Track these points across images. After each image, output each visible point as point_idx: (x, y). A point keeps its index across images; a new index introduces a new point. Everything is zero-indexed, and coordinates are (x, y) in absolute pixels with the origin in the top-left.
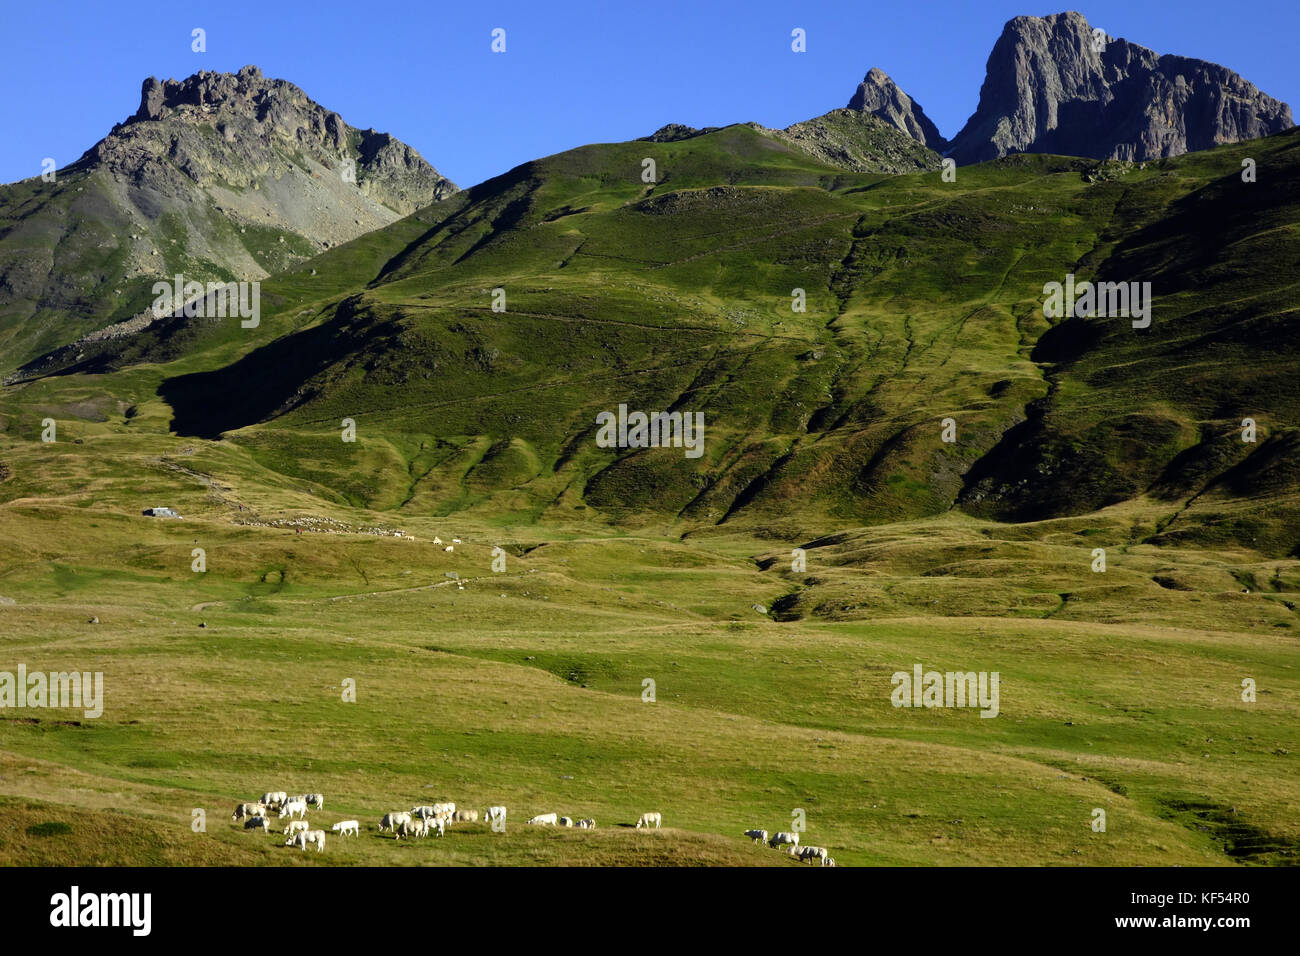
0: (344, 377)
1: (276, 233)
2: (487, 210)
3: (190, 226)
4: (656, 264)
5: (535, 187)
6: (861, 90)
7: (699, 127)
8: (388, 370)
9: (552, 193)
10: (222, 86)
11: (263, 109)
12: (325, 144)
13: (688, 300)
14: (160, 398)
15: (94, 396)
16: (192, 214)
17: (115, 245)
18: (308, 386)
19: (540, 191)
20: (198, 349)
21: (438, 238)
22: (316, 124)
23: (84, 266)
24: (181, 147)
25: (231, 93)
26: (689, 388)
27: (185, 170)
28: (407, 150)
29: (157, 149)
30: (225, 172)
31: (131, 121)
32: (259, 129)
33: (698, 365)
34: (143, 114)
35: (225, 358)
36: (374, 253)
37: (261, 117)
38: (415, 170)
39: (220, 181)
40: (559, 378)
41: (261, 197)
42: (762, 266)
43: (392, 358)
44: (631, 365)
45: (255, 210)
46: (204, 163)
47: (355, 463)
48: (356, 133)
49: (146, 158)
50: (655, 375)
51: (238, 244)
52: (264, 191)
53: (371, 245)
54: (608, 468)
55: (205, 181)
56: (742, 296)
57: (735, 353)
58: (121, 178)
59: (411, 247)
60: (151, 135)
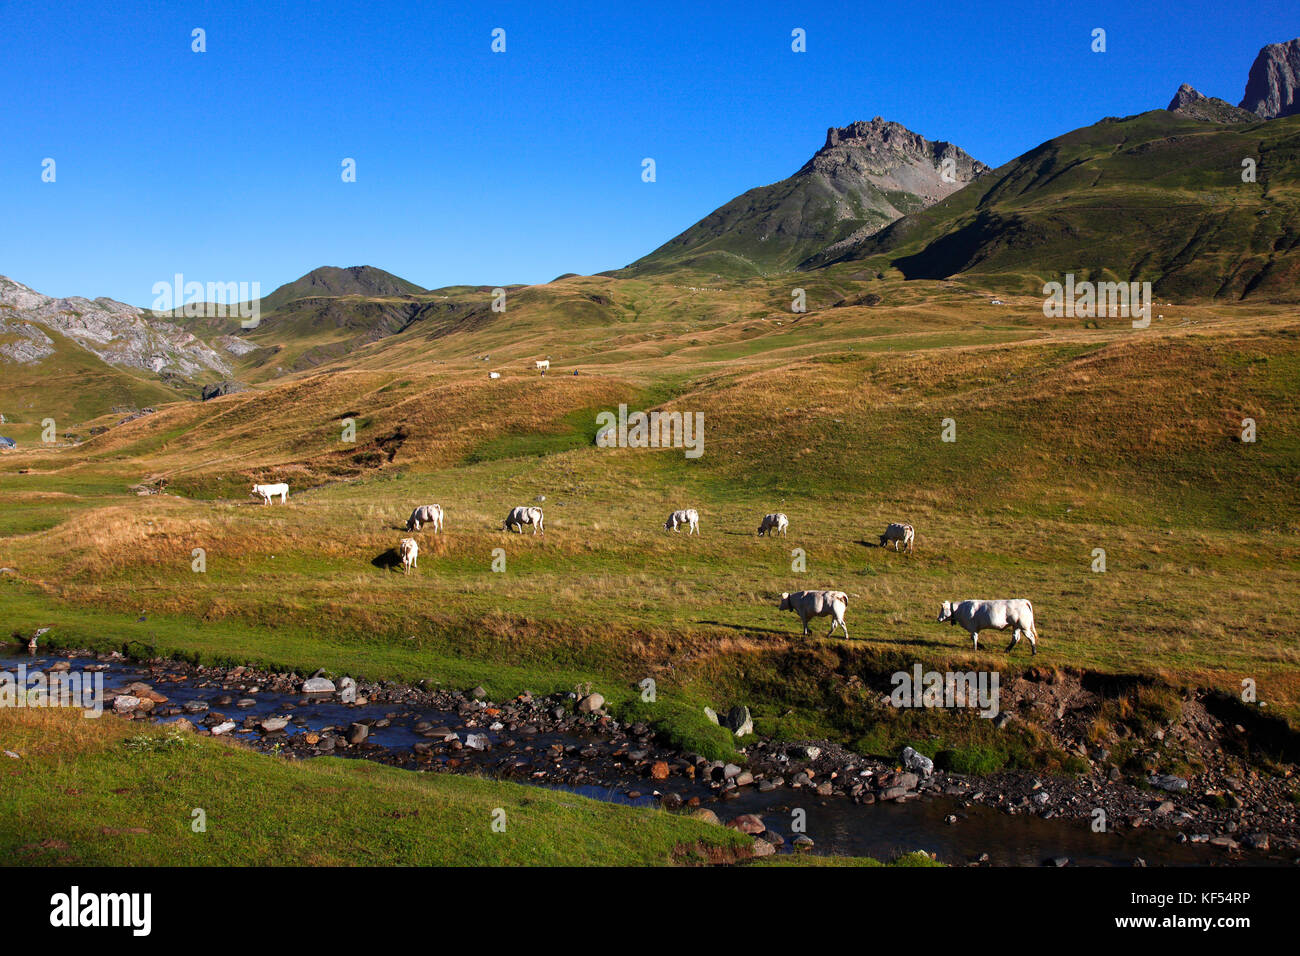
0: (997, 249)
1: (902, 194)
2: (1032, 166)
3: (861, 194)
4: (1146, 179)
5: (1056, 152)
6: (1177, 96)
7: (1122, 117)
8: (1021, 242)
9: (1066, 154)
10: (866, 128)
11: (886, 136)
12: (916, 150)
13: (1173, 193)
14: (895, 268)
15: (861, 270)
16: (861, 188)
17: (829, 206)
18: (978, 254)
19: (1059, 154)
20: (899, 246)
21: (1008, 183)
22: (911, 141)
23: (816, 218)
24: (852, 158)
25: (870, 130)
26: (1196, 235)
27: (855, 168)
28: (957, 148)
29: (841, 160)
30: (873, 168)
31: (824, 149)
32: (886, 146)
33: (1196, 224)
34: (829, 145)
35: (915, 249)
36: (975, 194)
37: (885, 140)
38: (962, 158)
39: (871, 173)
40: (1118, 238)
41: (890, 178)
42: (1208, 173)
43: (1021, 236)
44: (1157, 228)
45: (890, 184)
46: (864, 165)
47: (1023, 286)
48: (930, 143)
49: (837, 165)
50: (1172, 231)
51: (885, 201)
52: (892, 175)
53: (971, 189)
54: (1162, 279)
55: (865, 173)
56: (1202, 189)
57: (1216, 216)
58: (826, 175)
59: (994, 189)
60: (838, 154)
